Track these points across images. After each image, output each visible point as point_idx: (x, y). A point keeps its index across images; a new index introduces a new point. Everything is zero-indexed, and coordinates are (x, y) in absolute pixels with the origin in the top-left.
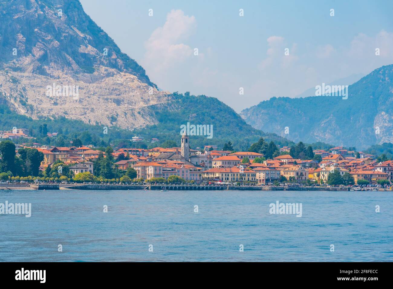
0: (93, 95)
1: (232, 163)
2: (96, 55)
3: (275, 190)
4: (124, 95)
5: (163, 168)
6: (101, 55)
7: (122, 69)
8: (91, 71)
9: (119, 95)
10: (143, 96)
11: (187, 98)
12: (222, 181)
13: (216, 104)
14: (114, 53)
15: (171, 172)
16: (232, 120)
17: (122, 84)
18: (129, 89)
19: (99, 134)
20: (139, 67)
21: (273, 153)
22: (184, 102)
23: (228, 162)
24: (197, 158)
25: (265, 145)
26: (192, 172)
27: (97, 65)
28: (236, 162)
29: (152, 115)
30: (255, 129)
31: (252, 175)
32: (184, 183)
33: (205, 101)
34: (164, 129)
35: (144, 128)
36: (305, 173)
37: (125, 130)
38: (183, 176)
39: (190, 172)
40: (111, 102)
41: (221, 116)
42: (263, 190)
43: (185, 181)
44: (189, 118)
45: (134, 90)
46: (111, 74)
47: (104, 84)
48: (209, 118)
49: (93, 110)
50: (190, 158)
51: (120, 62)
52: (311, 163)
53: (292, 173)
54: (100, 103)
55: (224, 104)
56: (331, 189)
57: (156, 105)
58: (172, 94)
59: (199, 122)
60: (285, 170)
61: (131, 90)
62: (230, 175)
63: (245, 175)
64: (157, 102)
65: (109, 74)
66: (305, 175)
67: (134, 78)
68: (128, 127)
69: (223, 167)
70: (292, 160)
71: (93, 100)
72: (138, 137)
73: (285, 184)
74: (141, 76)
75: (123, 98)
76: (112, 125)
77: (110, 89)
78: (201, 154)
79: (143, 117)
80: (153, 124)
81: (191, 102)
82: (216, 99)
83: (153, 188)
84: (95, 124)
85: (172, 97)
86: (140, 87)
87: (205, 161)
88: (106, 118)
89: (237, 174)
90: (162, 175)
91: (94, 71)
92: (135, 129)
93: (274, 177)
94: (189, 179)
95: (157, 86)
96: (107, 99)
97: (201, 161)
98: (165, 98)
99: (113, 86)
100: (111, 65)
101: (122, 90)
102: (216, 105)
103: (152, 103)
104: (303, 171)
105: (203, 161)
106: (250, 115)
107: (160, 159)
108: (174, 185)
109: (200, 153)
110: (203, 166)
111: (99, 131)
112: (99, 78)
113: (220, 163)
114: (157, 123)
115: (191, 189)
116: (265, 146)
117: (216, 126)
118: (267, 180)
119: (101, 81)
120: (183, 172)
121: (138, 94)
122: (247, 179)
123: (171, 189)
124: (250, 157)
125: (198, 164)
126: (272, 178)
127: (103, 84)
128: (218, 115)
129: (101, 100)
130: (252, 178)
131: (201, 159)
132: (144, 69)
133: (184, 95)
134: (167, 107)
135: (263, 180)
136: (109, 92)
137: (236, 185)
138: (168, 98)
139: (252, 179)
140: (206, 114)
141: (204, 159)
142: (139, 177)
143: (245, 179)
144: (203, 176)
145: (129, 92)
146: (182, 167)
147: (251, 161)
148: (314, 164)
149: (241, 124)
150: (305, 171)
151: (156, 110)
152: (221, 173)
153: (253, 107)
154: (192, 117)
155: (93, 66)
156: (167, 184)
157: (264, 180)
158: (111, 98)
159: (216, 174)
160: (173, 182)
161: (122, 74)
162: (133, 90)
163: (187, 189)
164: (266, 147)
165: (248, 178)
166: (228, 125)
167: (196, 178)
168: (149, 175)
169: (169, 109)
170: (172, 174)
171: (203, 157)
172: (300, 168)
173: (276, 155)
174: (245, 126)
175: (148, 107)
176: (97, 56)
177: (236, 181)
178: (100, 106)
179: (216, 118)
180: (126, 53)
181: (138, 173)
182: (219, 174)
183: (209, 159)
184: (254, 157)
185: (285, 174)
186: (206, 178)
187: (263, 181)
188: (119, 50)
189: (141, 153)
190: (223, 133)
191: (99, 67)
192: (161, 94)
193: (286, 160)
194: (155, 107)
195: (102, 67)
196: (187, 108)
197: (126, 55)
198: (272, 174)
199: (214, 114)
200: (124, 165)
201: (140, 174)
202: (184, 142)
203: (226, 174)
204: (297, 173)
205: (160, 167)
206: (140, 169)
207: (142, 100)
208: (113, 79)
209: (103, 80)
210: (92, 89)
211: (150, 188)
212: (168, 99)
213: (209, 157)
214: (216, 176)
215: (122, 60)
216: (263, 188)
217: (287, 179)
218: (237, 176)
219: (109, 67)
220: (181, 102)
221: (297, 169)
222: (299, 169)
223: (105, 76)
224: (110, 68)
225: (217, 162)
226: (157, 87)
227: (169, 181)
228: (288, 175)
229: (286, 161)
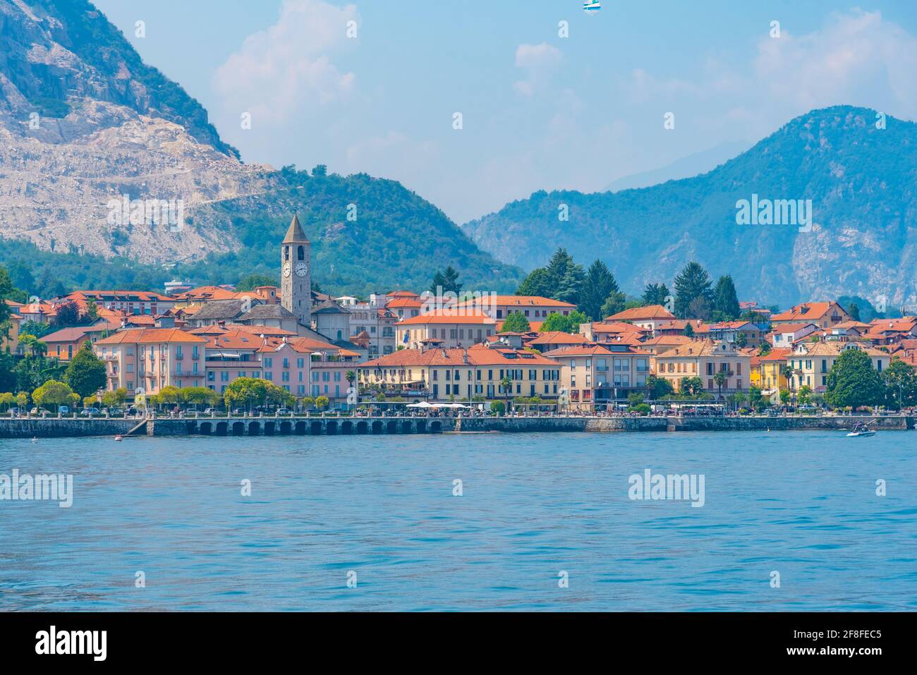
0: (66, 174)
1: (466, 334)
2: (72, 69)
3: (635, 430)
4: (149, 175)
5: (208, 350)
6: (88, 70)
7: (146, 107)
8: (60, 111)
9: (136, 174)
10: (201, 177)
11: (319, 181)
12: (435, 397)
13: (398, 196)
14: (122, 64)
15: (239, 364)
16: (440, 240)
17: (143, 147)
18: (164, 158)
19: (74, 277)
20: (189, 102)
21: (604, 303)
22: (311, 193)
23: (452, 331)
24: (339, 317)
25: (575, 275)
26: (320, 364)
27: (76, 97)
28: (480, 331)
29: (224, 227)
30: (501, 262)
31: (547, 373)
32: (289, 408)
33: (366, 189)
34: (258, 263)
35: (201, 262)
36: (739, 365)
37: (151, 267)
38: (288, 380)
39: (312, 364)
40: (113, 193)
41: (410, 230)
42: (589, 431)
43: (293, 401)
44: (323, 235)
45: (177, 161)
46: (115, 119)
47: (96, 146)
48: (380, 233)
49: (62, 215)
50: (316, 315)
51: (138, 90)
52: (743, 331)
53: (689, 366)
54: (84, 197)
55: (418, 197)
56: (840, 422)
57: (234, 200)
58: (279, 172)
59: (353, 244)
60: (663, 355)
61: (167, 160)
62: (463, 373)
63: (519, 373)
64: (238, 192)
65: (109, 120)
66: (739, 373)
67: (176, 130)
68: (158, 260)
69: (435, 344)
70: (674, 321)
71: (64, 187)
72: (180, 283)
73: (672, 406)
74: (196, 126)
75: (146, 182)
76: (113, 255)
77: (110, 159)
78: (357, 302)
79: (199, 233)
80: (227, 250)
81: (330, 191)
82: (397, 184)
83: (165, 430)
84: (67, 251)
85: (279, 179)
86: (192, 154)
87: (368, 329)
88: (100, 236)
89: (490, 372)
90: (202, 377)
91: (67, 112)
92: (177, 264)
93: (625, 379)
94: (309, 390)
95: (240, 154)
96: (102, 186)
97: (353, 329)
98: (260, 183)
99: (119, 151)
100: (114, 96)
101: (143, 161)
102: (396, 199)
103: (225, 195)
104: (732, 356)
105: (363, 329)
106: (480, 237)
107: (206, 320)
108: (248, 417)
109: (352, 300)
110: (363, 347)
111: (73, 268)
112: (81, 131)
113: (422, 334)
114: (238, 248)
115: (316, 429)
116: (573, 279)
117: (398, 256)
118: (602, 395)
119: (86, 138)
120: (286, 365)
121: (187, 170)
122: (526, 390)
123: (238, 430)
124: (527, 313)
125: (344, 338)
126: (619, 384)
127: (92, 147)
128: (401, 225)
129: (85, 187)
130: (547, 387)
131: (354, 323)
132: (203, 108)
133: (310, 174)
134: (265, 207)
135: (586, 392)
136: (109, 167)
137: (488, 413)
138: (268, 181)
139: (547, 391)
140: (370, 222)
141: (365, 322)
142: (115, 386)
143: (519, 391)
144: (363, 380)
145: (162, 166)
146: (282, 345)
147: (536, 325)
148: (753, 336)
149: (464, 250)
150: (735, 356)
151: (234, 214)
152: (430, 366)
153: (488, 216)
154: (332, 232)
155: (66, 100)
156: (220, 412)
157: (588, 391)
158: (114, 181)
159: (410, 371)
160: (246, 405)
161: (146, 119)
162: (173, 162)
163: (301, 430)
164: (579, 282)
165: (533, 387)
166: (430, 252)
167: (337, 387)
168: (155, 378)
169: (270, 211)
170: (244, 373)
171: (363, 315)
172: (720, 348)
173: (614, 306)
174: (474, 256)
175: (214, 206)
176: (77, 70)
177: (489, 398)
178: (83, 204)
179: (397, 233)
180: (155, 66)
181: (111, 370)
182: (423, 371)
183: (383, 322)
184: (541, 313)
185: (662, 370)
186: (375, 387)
187: (584, 396)
188: (137, 58)
189: (148, 306)
190: (418, 274)
191: (82, 100)
192: (249, 172)
193: (653, 324)
194: (232, 206)
195: (90, 102)
196: (320, 208)
197: (156, 70)
198: (619, 368)
199: (391, 223)
200: (74, 346)
201: (119, 375)
202: (291, 259)
203: (448, 372)
204: (710, 364)
205: (196, 346)
206: (119, 355)
207: (197, 187)
208: (119, 134)
209: (91, 136)
210: (61, 158)
211: (150, 427)
212: (267, 184)
213: (382, 313)
214: (410, 379)
215: (146, 82)
216: (590, 425)
217: (672, 389)
218: (490, 377)
219: (109, 101)
220: (303, 193)
221: (708, 351)
222: (716, 350)
223: (97, 125)
224: (112, 105)
225: (412, 332)
226: (238, 156)
227: (231, 399)
228: (676, 372)
229: (650, 326)
